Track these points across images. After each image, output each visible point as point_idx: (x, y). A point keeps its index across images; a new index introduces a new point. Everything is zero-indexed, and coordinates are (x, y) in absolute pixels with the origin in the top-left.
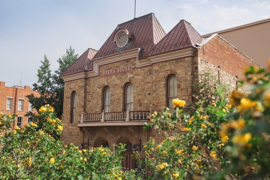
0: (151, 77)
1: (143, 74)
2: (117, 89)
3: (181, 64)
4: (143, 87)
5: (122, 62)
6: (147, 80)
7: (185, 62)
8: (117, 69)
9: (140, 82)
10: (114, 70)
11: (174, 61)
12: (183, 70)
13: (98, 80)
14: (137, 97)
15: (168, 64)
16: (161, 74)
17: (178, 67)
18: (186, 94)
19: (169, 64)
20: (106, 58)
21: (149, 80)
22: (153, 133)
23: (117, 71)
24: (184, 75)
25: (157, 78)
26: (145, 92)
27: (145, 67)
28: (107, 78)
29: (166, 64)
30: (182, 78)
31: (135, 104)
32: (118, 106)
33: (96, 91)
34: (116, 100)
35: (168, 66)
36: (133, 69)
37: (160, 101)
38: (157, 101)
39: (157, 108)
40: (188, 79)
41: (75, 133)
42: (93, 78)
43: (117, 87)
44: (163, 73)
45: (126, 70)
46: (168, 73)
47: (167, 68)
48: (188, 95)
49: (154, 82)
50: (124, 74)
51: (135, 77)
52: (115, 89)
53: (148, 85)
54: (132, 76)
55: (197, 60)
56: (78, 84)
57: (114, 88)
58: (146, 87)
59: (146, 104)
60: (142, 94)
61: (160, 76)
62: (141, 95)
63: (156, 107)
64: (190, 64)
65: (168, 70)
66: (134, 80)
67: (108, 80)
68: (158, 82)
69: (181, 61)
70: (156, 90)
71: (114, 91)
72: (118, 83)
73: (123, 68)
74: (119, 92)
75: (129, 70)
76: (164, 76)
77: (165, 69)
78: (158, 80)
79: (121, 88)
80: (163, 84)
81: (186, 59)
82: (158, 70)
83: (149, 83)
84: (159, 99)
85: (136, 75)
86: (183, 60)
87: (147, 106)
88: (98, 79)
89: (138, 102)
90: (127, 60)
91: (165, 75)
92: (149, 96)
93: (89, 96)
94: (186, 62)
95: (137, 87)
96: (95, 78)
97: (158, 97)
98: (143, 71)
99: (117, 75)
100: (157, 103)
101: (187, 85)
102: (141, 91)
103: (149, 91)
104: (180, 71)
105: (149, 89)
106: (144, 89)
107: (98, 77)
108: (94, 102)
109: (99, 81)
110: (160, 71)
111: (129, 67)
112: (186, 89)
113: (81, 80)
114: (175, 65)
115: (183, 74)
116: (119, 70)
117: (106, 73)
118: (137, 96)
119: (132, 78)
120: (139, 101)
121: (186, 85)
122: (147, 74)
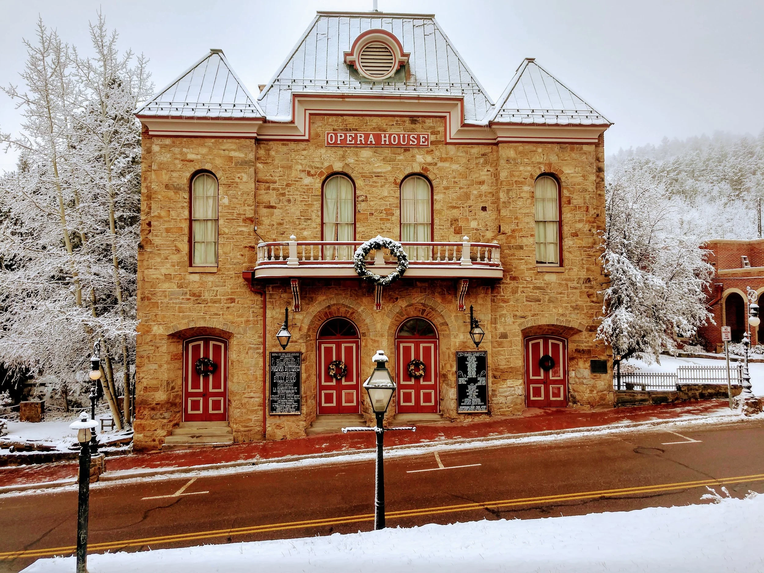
0: (488, 171)
1: (464, 160)
2: (379, 184)
3: (573, 155)
4: (465, 190)
5: (397, 121)
6: (477, 175)
7: (582, 153)
8: (383, 135)
9: (455, 178)
10: (371, 136)
11: (556, 148)
12: (577, 169)
13: (304, 153)
14: (449, 212)
15: (540, 150)
16: (521, 168)
17: (566, 160)
18: (584, 219)
19: (543, 151)
20: (347, 100)
21: (483, 177)
22: (502, 294)
23: (383, 139)
24: (580, 179)
25: (512, 175)
26: (470, 202)
27: (470, 146)
28: (341, 153)
29: (534, 149)
30: (574, 185)
31: (442, 227)
32: (384, 228)
33: (297, 181)
34: (375, 214)
35: (540, 153)
36: (432, 143)
37: (520, 226)
38: (513, 226)
39: (513, 241)
40: (590, 190)
41: (216, 295)
42: (283, 144)
43: (380, 181)
44: (529, 168)
45: (411, 143)
46: (540, 168)
47: (538, 157)
48: (589, 221)
49: (504, 183)
50: (403, 150)
51: (440, 164)
52: (371, 186)
53: (479, 188)
54: (429, 159)
55: (602, 154)
56: (222, 152)
57: (367, 183)
58: (475, 192)
59: (475, 231)
60: (463, 207)
61: (521, 174)
62: (458, 208)
63: (510, 238)
64: (593, 158)
65: (540, 163)
66: (436, 171)
67: (343, 157)
68: (515, 185)
69: (572, 150)
70: (510, 202)
71: (367, 188)
72: (384, 170)
73: (401, 136)
74: (386, 194)
75: (421, 143)
76: (531, 175)
77: (533, 159)
78: (514, 180)
79: (393, 185)
80: (527, 192)
81: (585, 147)
82: (514, 159)
83: (482, 183)
84: (517, 223)
85: (442, 160)
86: (577, 149)
87: (478, 234)
88: (304, 150)
89: (452, 225)
90: (414, 119)
91: (534, 174)
92: (483, 213)
93: (271, 191)
94: (585, 153)
95: (447, 188)
96: (292, 145)
97: (516, 218)
98: (464, 154)
99: (379, 149)
100: (513, 231)
101: (587, 201)
102: (459, 198)
103: (482, 202)
104: (570, 170)
105: (484, 198)
106: (467, 196)
107: (306, 143)
108: (292, 210)
109: (311, 155)
110: (519, 160)
111: (421, 136)
112: (585, 209)
113: (236, 143)
114: (557, 155)
115: (577, 177)
116: (387, 139)
117: (339, 138)
118: (447, 209)
119: (430, 164)
120: (453, 222)
121: (584, 199)
122: (478, 162)
